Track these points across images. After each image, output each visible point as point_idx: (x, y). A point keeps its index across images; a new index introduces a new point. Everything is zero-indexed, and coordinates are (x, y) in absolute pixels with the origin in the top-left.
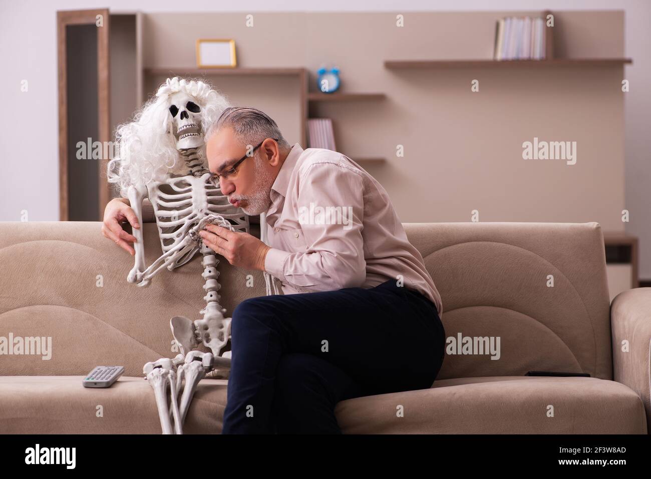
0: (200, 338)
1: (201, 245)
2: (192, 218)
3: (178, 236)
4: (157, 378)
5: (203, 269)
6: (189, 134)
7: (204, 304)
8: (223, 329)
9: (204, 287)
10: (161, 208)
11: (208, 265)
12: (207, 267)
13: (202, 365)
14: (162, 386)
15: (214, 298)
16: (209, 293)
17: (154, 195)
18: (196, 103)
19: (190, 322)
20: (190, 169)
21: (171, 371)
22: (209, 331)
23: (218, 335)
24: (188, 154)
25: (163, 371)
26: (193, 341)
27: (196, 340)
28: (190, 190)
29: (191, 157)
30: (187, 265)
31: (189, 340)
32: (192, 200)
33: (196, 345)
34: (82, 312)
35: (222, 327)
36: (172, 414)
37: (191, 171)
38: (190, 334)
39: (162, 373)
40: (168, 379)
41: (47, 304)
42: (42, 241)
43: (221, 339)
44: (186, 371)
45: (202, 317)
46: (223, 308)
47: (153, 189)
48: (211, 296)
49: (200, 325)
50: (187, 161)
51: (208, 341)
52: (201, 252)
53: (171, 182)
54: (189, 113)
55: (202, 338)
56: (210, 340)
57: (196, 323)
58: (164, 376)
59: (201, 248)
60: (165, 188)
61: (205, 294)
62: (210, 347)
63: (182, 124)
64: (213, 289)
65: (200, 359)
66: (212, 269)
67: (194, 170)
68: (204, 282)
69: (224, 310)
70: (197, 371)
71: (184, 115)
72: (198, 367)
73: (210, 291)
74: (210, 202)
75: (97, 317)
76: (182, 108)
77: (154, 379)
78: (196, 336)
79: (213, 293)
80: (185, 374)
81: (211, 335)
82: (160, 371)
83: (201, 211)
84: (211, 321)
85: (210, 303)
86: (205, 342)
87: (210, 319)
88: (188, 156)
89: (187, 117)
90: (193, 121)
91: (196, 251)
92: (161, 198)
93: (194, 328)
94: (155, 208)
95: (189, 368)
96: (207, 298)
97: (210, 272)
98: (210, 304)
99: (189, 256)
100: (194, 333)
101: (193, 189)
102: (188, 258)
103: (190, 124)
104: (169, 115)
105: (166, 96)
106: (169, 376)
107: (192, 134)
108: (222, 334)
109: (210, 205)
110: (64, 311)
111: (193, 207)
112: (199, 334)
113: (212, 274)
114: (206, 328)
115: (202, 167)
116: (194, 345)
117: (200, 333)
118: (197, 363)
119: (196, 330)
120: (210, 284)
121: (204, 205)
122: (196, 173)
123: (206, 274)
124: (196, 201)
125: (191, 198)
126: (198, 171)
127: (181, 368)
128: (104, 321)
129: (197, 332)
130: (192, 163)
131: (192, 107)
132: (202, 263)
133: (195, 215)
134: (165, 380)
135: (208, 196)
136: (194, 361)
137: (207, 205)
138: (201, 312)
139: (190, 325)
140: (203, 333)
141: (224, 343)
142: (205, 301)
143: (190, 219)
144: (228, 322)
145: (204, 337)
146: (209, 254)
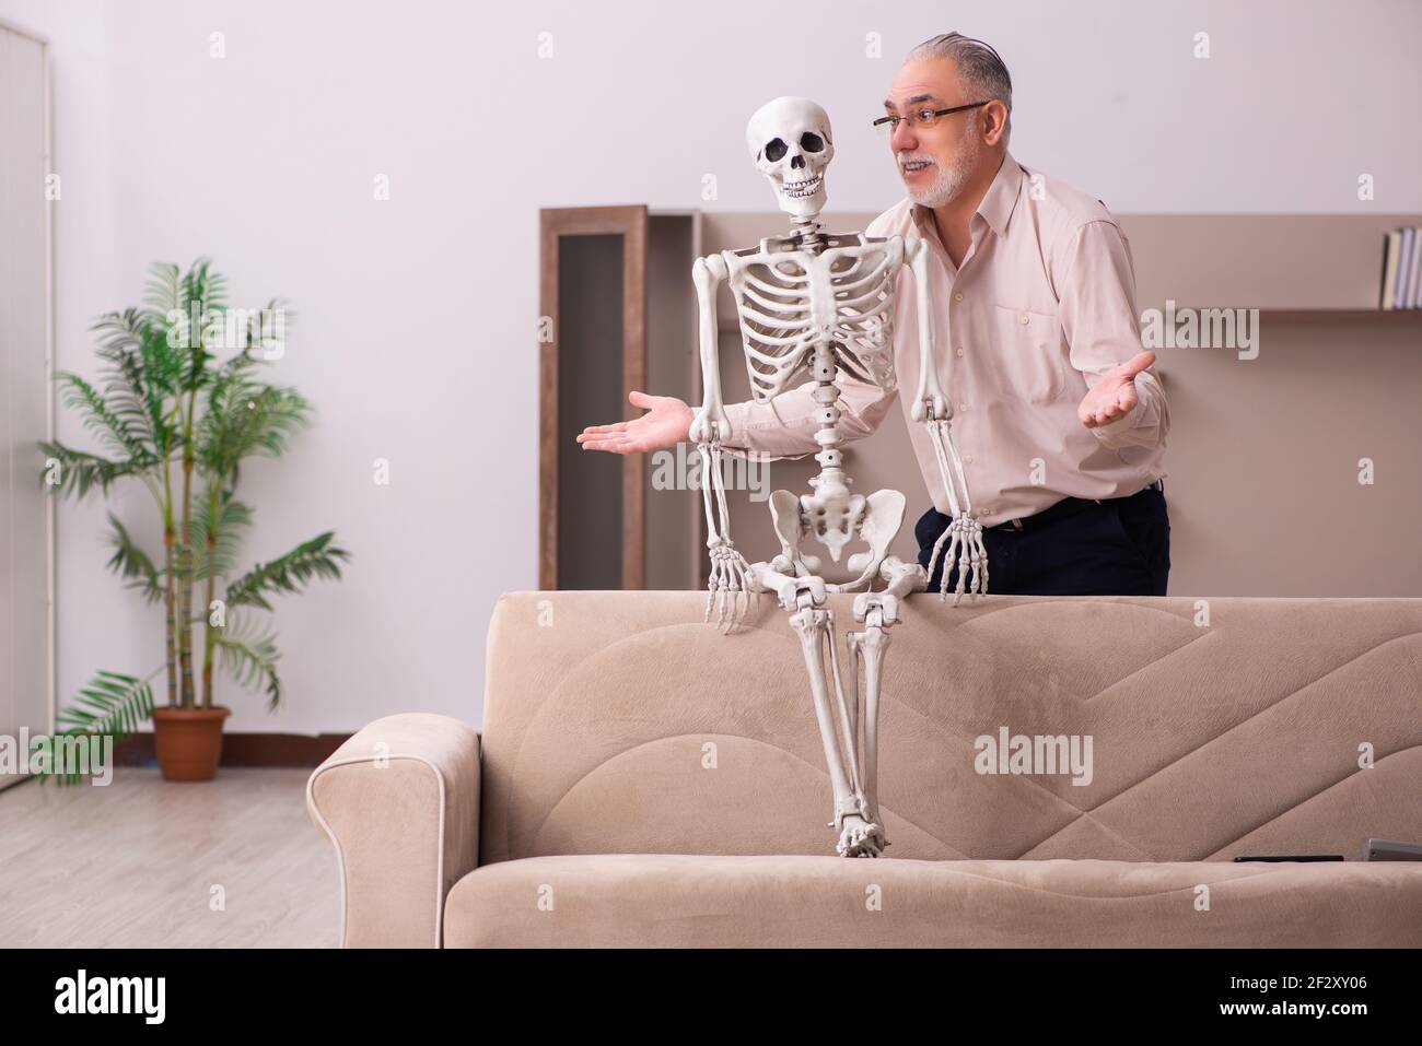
0: (810, 528)
2: (811, 338)
3: (783, 367)
7: (816, 469)
8: (848, 515)
10: (749, 303)
11: (826, 404)
15: (835, 461)
16: (827, 452)
17: (738, 281)
18: (817, 133)
19: (796, 500)
22: (826, 515)
23: (840, 523)
26: (799, 533)
27: (803, 529)
28: (805, 284)
35: (846, 511)
38: (795, 522)
43: (844, 530)
45: (811, 491)
46: (847, 477)
47: (739, 273)
48: (831, 458)
49: (812, 507)
51: (823, 532)
53: (770, 260)
54: (807, 155)
55: (813, 526)
56: (826, 530)
57: (805, 502)
62: (827, 543)
63: (794, 177)
64: (832, 446)
66: (832, 411)
69: (850, 481)
71: (797, 162)
73: (829, 449)
76: (794, 149)
78: (803, 523)
79: (833, 452)
81: (828, 523)
83: (825, 327)
84: (831, 502)
85: (829, 470)
86: (816, 534)
87: (830, 499)
89: (802, 163)
90: (813, 166)
92: (751, 286)
93: (801, 510)
94: (739, 300)
96: (823, 458)
97: (829, 416)
98: (826, 473)
100: (801, 519)
101: (809, 280)
103: (808, 178)
108: (845, 522)
111: (813, 318)
112: (809, 520)
114: (821, 513)
117: (812, 520)
119: (803, 512)
120: (827, 436)
121: (832, 318)
122: (806, 237)
124: (817, 309)
125: (807, 300)
126: (811, 234)
129: (805, 517)
133: (816, 334)
137: (837, 318)
138: (812, 482)
139: (796, 505)
140: (815, 520)
141: (846, 538)
142: (819, 463)
143: (806, 340)
144: (857, 502)
145: (816, 525)
146: (828, 384)
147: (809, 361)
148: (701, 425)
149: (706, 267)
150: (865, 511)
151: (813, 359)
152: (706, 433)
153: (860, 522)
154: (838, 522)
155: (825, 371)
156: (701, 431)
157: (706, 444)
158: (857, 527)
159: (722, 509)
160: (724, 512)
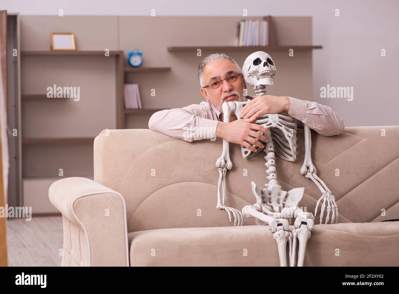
2: (269, 125)
5: (266, 161)
6: (268, 76)
7: (268, 181)
8: (279, 197)
9: (267, 171)
11: (271, 158)
12: (269, 159)
15: (275, 177)
16: (272, 175)
22: (271, 196)
23: (277, 200)
27: (263, 200)
35: (279, 195)
43: (279, 203)
48: (273, 176)
49: (266, 191)
51: (270, 202)
54: (269, 64)
57: (264, 189)
61: (269, 175)
62: (272, 205)
64: (274, 172)
66: (274, 161)
68: (268, 168)
73: (272, 173)
74: (280, 118)
76: (264, 62)
79: (274, 174)
83: (275, 122)
85: (273, 180)
86: (268, 203)
87: (274, 188)
89: (267, 66)
93: (262, 192)
96: (270, 177)
97: (272, 162)
100: (262, 196)
108: (279, 200)
109: (280, 120)
111: (269, 118)
114: (270, 194)
117: (266, 196)
119: (263, 194)
120: (272, 169)
121: (277, 119)
123: (268, 163)
132: (265, 157)
133: (271, 124)
138: (266, 185)
140: (268, 196)
142: (268, 179)
143: (267, 125)
144: (284, 193)
145: (268, 200)
146: (272, 151)
148: (221, 160)
150: (287, 196)
152: (222, 165)
153: (285, 200)
156: (221, 163)
157: (222, 169)
158: (284, 203)
159: (224, 194)
160: (224, 197)
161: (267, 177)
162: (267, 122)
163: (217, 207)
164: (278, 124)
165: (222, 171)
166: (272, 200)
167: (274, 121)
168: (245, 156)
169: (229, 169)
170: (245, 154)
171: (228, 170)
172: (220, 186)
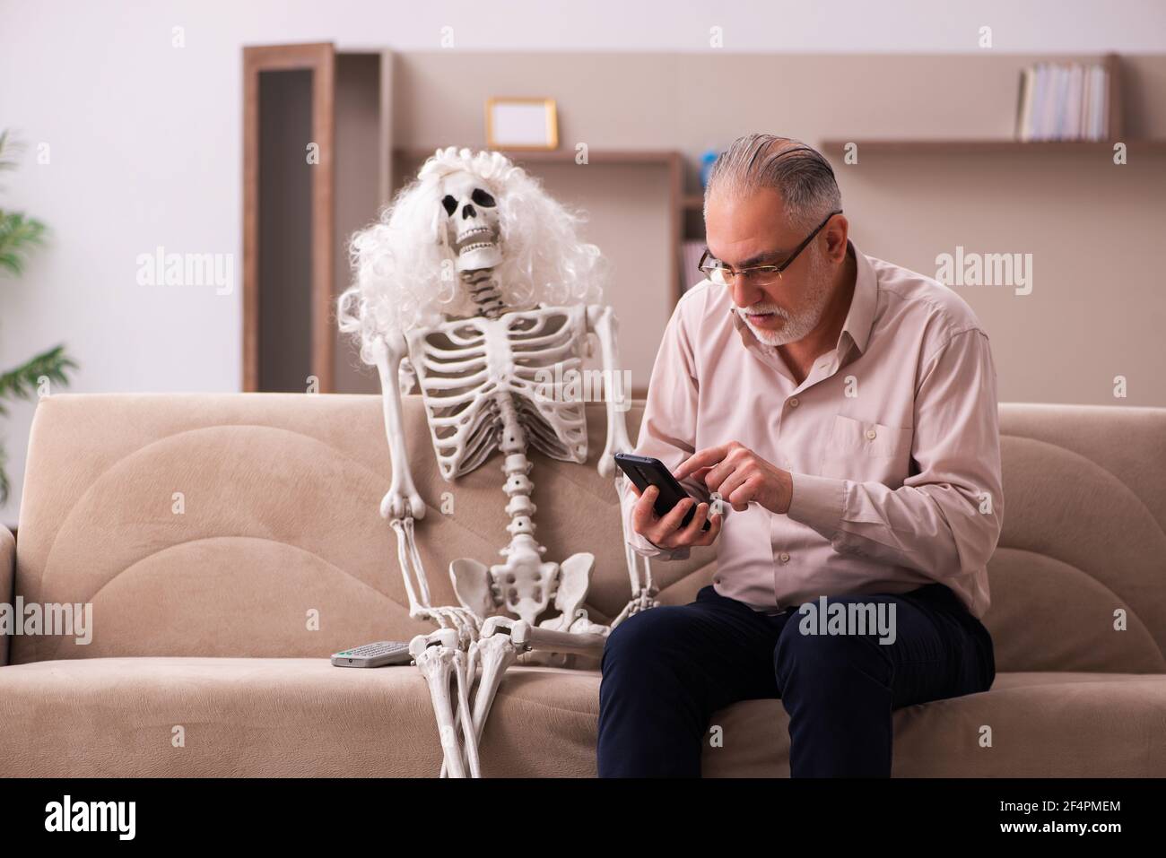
0: (500, 598)
1: (501, 438)
2: (488, 390)
3: (465, 421)
4: (435, 662)
5: (504, 480)
6: (478, 244)
7: (508, 538)
8: (540, 583)
9: (507, 508)
10: (430, 373)
11: (515, 471)
12: (512, 475)
13: (510, 642)
14: (443, 676)
15: (525, 527)
16: (517, 520)
17: (418, 352)
18: (487, 191)
19: (484, 569)
20: (479, 306)
21: (458, 652)
22: (515, 585)
23: (532, 593)
24: (475, 279)
25: (444, 650)
26: (489, 602)
27: (494, 600)
28: (481, 343)
29: (479, 286)
30: (477, 472)
31: (482, 601)
32: (485, 360)
33: (494, 610)
34: (298, 550)
35: (538, 578)
36: (460, 724)
37: (481, 310)
38: (483, 591)
39: (443, 654)
40: (452, 665)
41: (238, 535)
42: (229, 427)
43: (538, 599)
44: (483, 651)
45: (503, 560)
46: (540, 545)
47: (417, 342)
48: (520, 524)
49: (500, 574)
50: (474, 292)
51: (515, 601)
52: (500, 448)
53: (448, 328)
54: (477, 208)
55: (505, 596)
56: (518, 600)
57: (495, 570)
58: (446, 659)
59: (500, 442)
60: (437, 340)
61: (510, 520)
63: (465, 227)
64: (522, 512)
65: (507, 631)
66: (521, 477)
67: (486, 307)
68: (507, 500)
69: (543, 549)
70: (502, 651)
71: (468, 211)
72: (504, 644)
73: (518, 516)
74: (517, 362)
75: (324, 558)
76: (464, 200)
77: (428, 664)
78: (494, 593)
79: (524, 519)
80: (482, 657)
82: (438, 650)
83: (503, 378)
84: (521, 567)
85: (519, 536)
86: (509, 604)
87: (518, 564)
88: (475, 283)
89: (474, 215)
90: (485, 220)
91: (492, 447)
92: (431, 357)
93: (490, 579)
94: (420, 374)
95: (489, 646)
96: (513, 527)
97: (517, 483)
98: (517, 539)
99: (480, 457)
100: (490, 589)
101: (486, 339)
102: (478, 460)
103: (479, 226)
104: (441, 211)
105: (436, 178)
106: (455, 660)
107: (483, 244)
108: (538, 590)
109: (518, 368)
110: (267, 548)
111: (488, 371)
112: (498, 590)
113: (521, 486)
114: (511, 580)
115: (501, 303)
116: (490, 609)
117: (501, 588)
118: (502, 637)
119: (493, 583)
120: (517, 503)
121: (509, 368)
122: (489, 313)
123: (510, 486)
124: (493, 361)
125: (484, 355)
126: (493, 309)
127: (474, 646)
128: (336, 565)
129: (495, 586)
130: (482, 296)
131: (481, 197)
132: (503, 468)
133: (494, 385)
134: (447, 667)
135: (514, 351)
136: (497, 634)
137: (513, 367)
138: (503, 552)
139: (484, 574)
140: (505, 589)
141: (541, 606)
142: (510, 533)
143: (483, 391)
144: (549, 570)
145: (507, 595)
146: (516, 451)
147: (499, 436)
148: (392, 500)
149: (386, 344)
150: (558, 577)
151: (502, 433)
152: (397, 509)
153: (556, 589)
154: (530, 591)
155: (512, 440)
156: (392, 508)
157: (399, 521)
158: (553, 595)
159: (421, 581)
160: (424, 586)
161: (509, 528)
162: (483, 382)
163: (412, 614)
164: (513, 383)
165: (402, 526)
166: (520, 593)
167: (501, 376)
168: (447, 475)
169: (420, 517)
170: (448, 471)
171: (416, 521)
172: (406, 563)
